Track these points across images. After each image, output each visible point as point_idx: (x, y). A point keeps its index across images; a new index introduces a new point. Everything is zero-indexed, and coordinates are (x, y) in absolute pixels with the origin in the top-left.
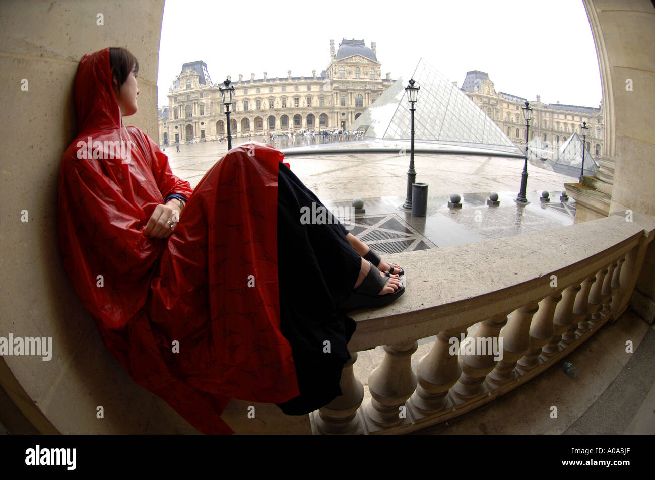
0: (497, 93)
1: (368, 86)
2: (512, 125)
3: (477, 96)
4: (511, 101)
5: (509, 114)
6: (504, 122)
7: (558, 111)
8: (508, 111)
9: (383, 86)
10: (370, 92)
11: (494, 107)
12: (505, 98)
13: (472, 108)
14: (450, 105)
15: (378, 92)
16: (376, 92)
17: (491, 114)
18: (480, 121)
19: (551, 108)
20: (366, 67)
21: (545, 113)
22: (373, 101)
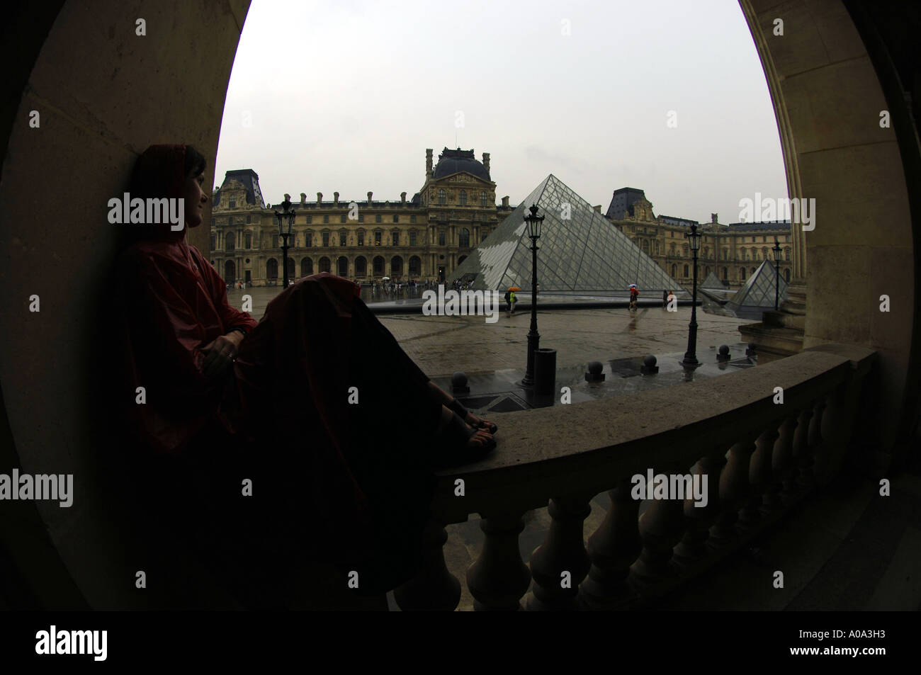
0: (656, 217)
1: (477, 217)
2: (679, 261)
3: (629, 224)
4: (675, 227)
5: (673, 245)
6: (666, 258)
7: (743, 233)
8: (671, 241)
9: (498, 216)
10: (479, 225)
11: (652, 238)
12: (669, 224)
13: (622, 242)
14: (590, 240)
15: (491, 225)
16: (487, 226)
17: (648, 248)
18: (633, 258)
19: (732, 230)
20: (475, 189)
21: (725, 239)
22: (484, 238)
